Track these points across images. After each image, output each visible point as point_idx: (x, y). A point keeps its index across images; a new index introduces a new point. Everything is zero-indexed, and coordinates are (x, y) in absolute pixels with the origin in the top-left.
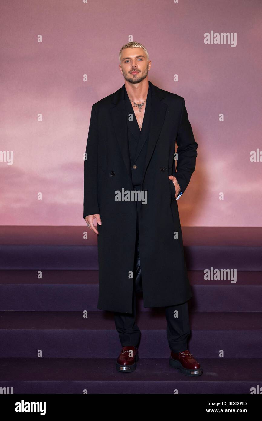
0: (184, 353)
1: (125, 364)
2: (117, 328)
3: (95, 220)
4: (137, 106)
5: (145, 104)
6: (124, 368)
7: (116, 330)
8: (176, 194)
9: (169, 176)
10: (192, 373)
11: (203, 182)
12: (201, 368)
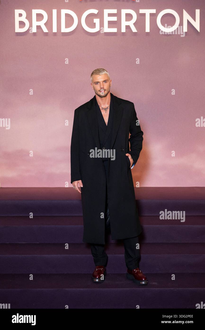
0: (136, 270)
1: (97, 277)
2: (92, 254)
3: (78, 184)
4: (104, 109)
5: (109, 108)
6: (97, 280)
7: (91, 255)
8: (131, 165)
9: (126, 153)
10: (141, 283)
11: (147, 158)
12: (147, 280)
